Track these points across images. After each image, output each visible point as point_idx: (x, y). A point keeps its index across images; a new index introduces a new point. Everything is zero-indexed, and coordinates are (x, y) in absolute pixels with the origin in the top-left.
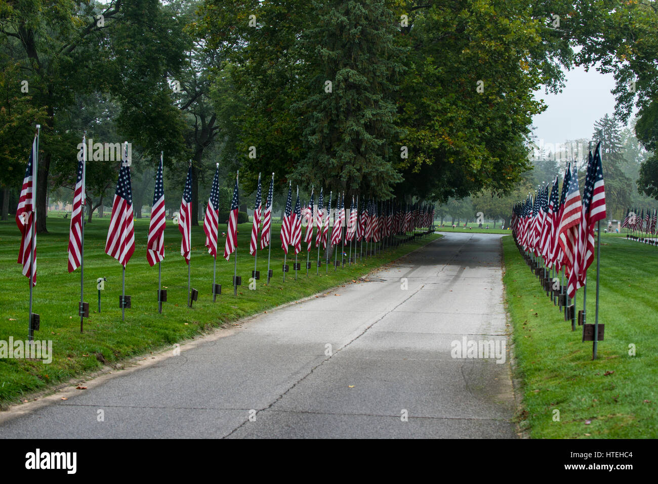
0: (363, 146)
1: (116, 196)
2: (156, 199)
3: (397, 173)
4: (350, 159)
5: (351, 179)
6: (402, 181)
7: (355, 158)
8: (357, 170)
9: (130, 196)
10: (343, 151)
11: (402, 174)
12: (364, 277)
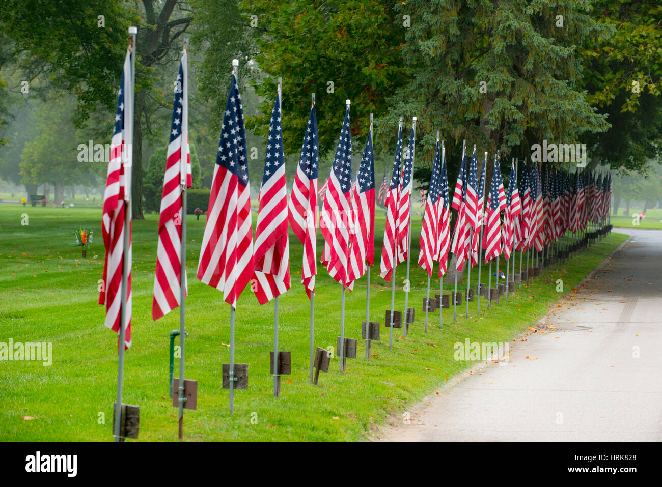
0: (530, 59)
1: (217, 167)
2: (268, 173)
3: (596, 112)
4: (504, 86)
5: (506, 124)
6: (606, 129)
7: (513, 85)
8: (518, 107)
9: (244, 168)
10: (488, 70)
11: (606, 115)
12: (543, 321)
